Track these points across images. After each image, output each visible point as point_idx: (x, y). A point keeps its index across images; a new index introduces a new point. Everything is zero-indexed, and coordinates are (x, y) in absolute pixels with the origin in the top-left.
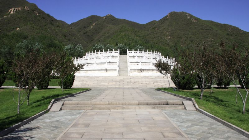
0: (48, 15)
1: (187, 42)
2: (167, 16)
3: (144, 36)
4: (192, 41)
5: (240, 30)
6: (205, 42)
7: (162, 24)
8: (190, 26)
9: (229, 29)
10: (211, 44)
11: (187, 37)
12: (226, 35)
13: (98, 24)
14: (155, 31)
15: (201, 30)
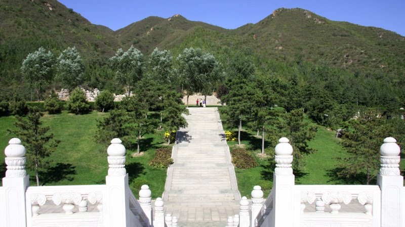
0: (71, 11)
1: (313, 56)
2: (272, 15)
3: (238, 44)
4: (322, 55)
5: (399, 36)
6: (347, 56)
7: (263, 28)
8: (313, 30)
9: (380, 35)
10: (361, 59)
11: (312, 48)
12: (376, 45)
13: (158, 29)
14: (253, 39)
15: (333, 37)
